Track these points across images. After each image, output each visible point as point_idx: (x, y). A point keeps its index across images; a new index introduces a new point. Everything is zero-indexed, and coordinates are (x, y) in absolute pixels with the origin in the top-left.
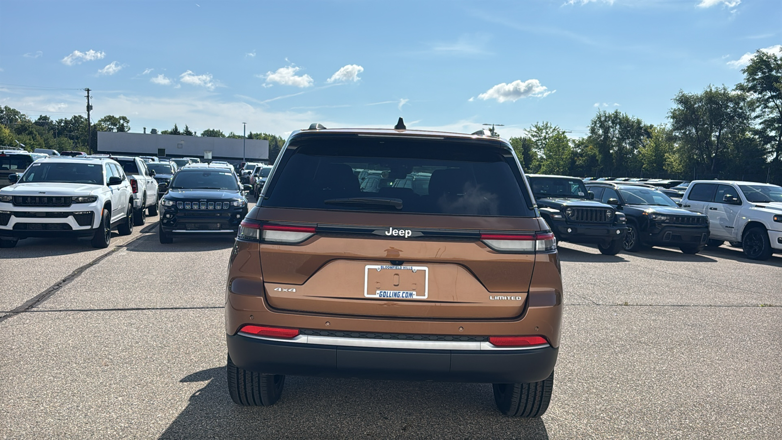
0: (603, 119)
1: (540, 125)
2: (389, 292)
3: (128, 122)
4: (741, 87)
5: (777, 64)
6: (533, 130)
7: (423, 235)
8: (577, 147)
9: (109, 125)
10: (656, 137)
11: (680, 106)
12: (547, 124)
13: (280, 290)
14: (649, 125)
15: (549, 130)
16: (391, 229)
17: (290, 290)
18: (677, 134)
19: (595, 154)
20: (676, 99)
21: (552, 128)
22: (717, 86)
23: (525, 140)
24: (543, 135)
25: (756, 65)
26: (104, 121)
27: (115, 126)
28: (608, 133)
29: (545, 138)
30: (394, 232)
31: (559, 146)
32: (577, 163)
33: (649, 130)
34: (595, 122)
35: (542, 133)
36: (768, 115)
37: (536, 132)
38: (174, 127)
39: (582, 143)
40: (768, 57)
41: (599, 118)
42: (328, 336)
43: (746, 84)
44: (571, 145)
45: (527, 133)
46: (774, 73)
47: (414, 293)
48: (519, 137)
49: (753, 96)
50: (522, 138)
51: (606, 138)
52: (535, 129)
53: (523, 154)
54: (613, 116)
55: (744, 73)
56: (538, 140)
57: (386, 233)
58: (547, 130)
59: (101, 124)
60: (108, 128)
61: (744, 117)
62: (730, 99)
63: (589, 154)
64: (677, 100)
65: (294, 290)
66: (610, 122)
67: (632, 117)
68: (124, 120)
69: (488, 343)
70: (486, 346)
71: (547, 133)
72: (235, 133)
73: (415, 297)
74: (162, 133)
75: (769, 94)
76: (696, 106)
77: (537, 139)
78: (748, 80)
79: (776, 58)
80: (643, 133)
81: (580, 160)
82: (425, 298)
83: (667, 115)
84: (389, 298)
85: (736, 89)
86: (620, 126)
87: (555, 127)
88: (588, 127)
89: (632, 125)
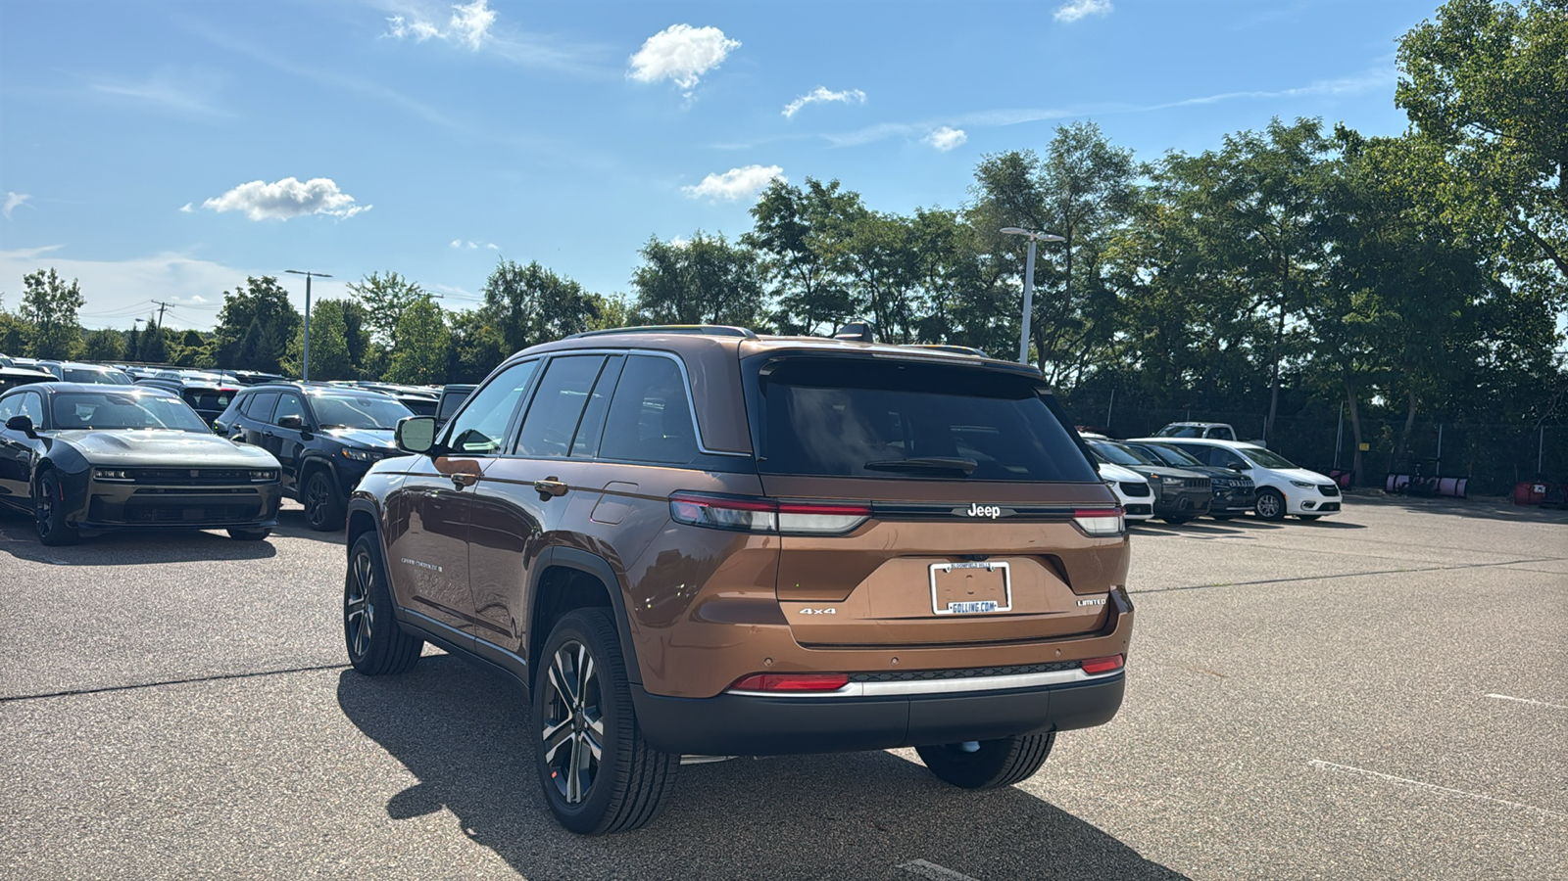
0: (509, 277)
1: (382, 278)
2: (965, 603)
4: (748, 239)
5: (802, 204)
6: (367, 286)
7: (1016, 513)
8: (459, 328)
10: (609, 316)
11: (652, 264)
12: (394, 278)
13: (810, 612)
14: (594, 295)
15: (400, 290)
16: (974, 505)
17: (826, 612)
18: (647, 314)
19: (496, 342)
20: (646, 252)
21: (405, 285)
22: (710, 236)
23: (347, 306)
24: (388, 298)
25: (772, 204)
28: (520, 303)
29: (392, 306)
30: (979, 511)
31: (427, 324)
32: (463, 359)
33: (595, 304)
34: (496, 282)
35: (384, 296)
36: (789, 289)
37: (372, 292)
39: (470, 321)
40: (789, 192)
41: (503, 274)
42: (891, 680)
43: (756, 235)
44: (447, 323)
45: (354, 292)
46: (796, 219)
47: (995, 603)
48: (335, 300)
49: (764, 256)
50: (342, 302)
51: (518, 313)
52: (370, 286)
53: (345, 336)
54: (527, 272)
55: (754, 215)
56: (378, 309)
57: (969, 512)
58: (397, 290)
61: (754, 291)
62: (731, 258)
63: (484, 342)
64: (648, 253)
65: (833, 611)
66: (522, 284)
67: (563, 277)
69: (1081, 670)
70: (1079, 675)
71: (396, 295)
73: (997, 610)
75: (790, 255)
76: (678, 266)
77: (376, 306)
78: (761, 229)
79: (800, 194)
80: (582, 307)
81: (468, 353)
82: (1009, 609)
83: (632, 279)
84: (965, 613)
85: (743, 242)
86: (542, 292)
87: (412, 286)
88: (483, 290)
89: (565, 291)
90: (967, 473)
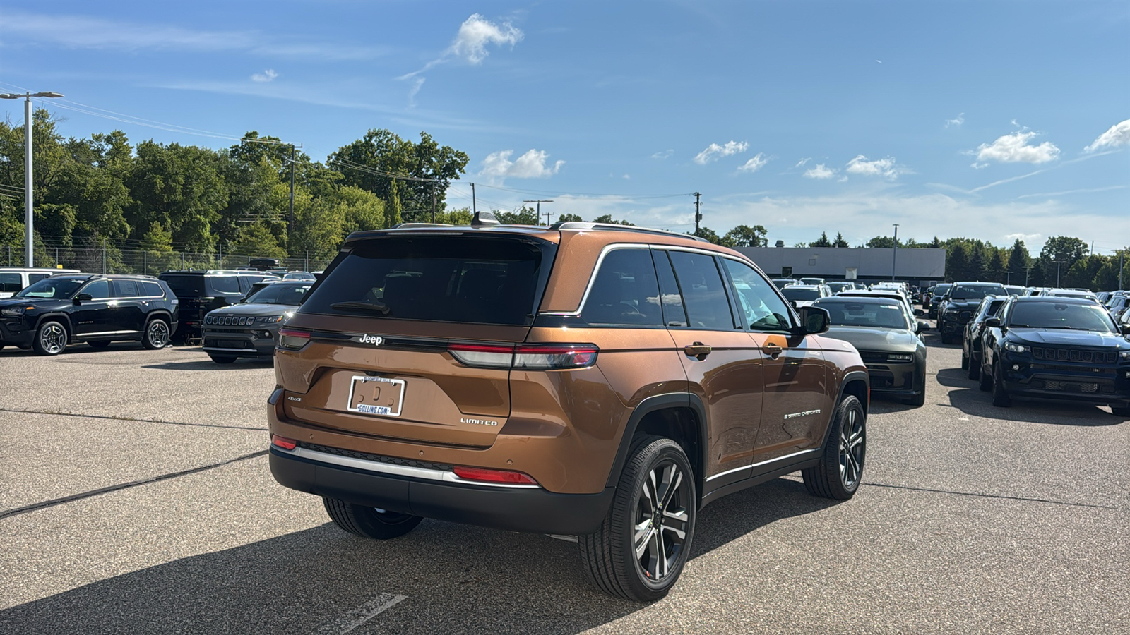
2: (368, 406)
3: (764, 233)
7: (393, 343)
9: (740, 238)
13: (291, 399)
16: (365, 335)
17: (297, 400)
26: (735, 234)
27: (748, 239)
30: (367, 339)
38: (822, 237)
47: (389, 409)
57: (361, 339)
59: (729, 238)
60: (739, 242)
65: (300, 400)
68: (759, 230)
69: (452, 473)
70: (450, 477)
72: (915, 241)
73: (389, 414)
74: (810, 245)
82: (397, 415)
84: (367, 413)
90: (384, 313)
